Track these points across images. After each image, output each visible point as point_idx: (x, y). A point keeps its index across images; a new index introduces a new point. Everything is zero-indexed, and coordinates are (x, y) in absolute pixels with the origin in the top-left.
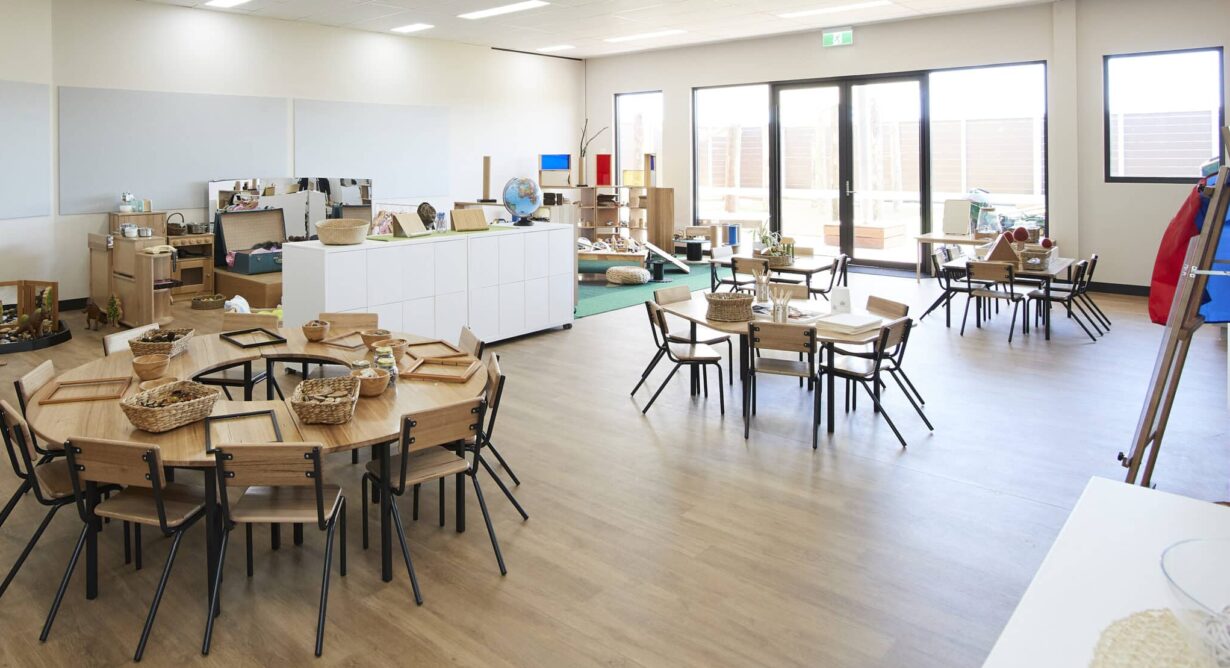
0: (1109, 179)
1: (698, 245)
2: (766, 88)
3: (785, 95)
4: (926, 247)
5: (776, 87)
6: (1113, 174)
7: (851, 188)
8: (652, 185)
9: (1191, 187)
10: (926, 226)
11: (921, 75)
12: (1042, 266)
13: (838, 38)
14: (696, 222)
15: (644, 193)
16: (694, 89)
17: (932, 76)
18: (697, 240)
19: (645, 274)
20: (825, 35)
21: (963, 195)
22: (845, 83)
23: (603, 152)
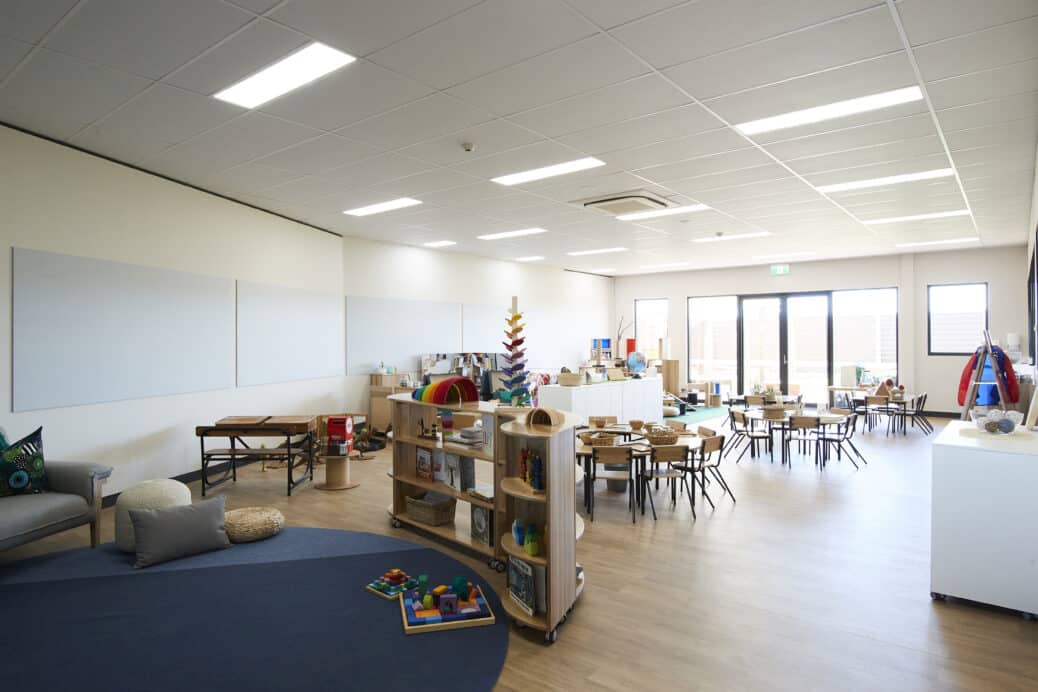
0: (930, 354)
1: (695, 396)
2: (735, 298)
3: (746, 302)
4: (831, 394)
5: (741, 298)
6: (932, 351)
7: (787, 359)
8: (664, 358)
9: (970, 358)
10: (830, 382)
11: (828, 293)
12: (901, 398)
13: (780, 270)
14: (689, 381)
15: (660, 363)
16: (688, 298)
17: (834, 294)
18: (694, 391)
19: (677, 411)
20: (773, 268)
21: (852, 364)
22: (783, 296)
23: (630, 338)
